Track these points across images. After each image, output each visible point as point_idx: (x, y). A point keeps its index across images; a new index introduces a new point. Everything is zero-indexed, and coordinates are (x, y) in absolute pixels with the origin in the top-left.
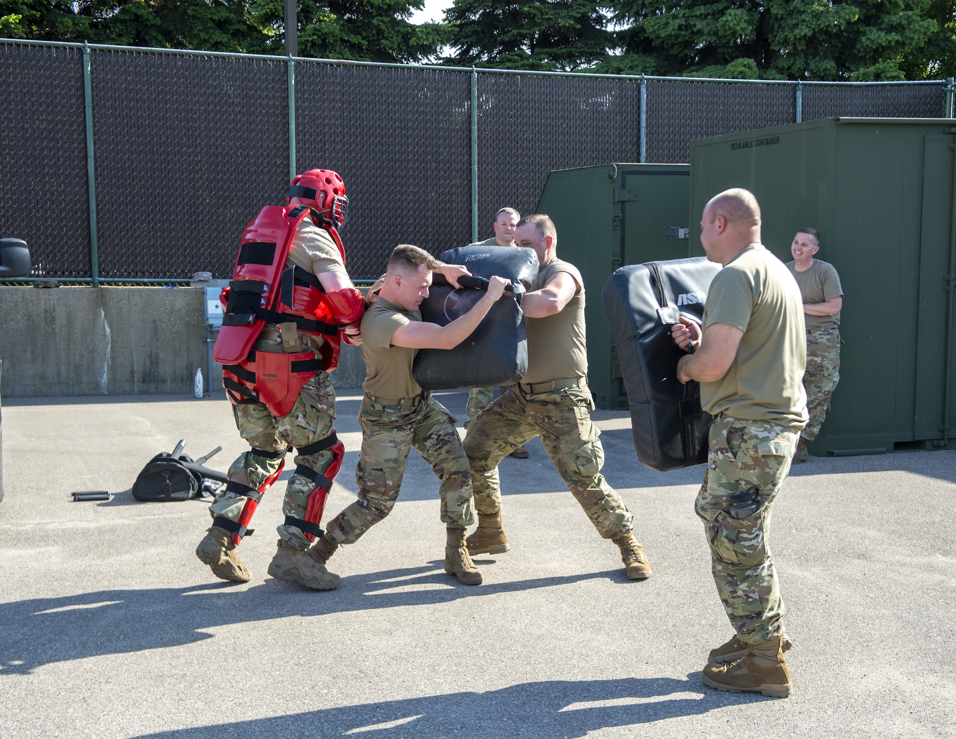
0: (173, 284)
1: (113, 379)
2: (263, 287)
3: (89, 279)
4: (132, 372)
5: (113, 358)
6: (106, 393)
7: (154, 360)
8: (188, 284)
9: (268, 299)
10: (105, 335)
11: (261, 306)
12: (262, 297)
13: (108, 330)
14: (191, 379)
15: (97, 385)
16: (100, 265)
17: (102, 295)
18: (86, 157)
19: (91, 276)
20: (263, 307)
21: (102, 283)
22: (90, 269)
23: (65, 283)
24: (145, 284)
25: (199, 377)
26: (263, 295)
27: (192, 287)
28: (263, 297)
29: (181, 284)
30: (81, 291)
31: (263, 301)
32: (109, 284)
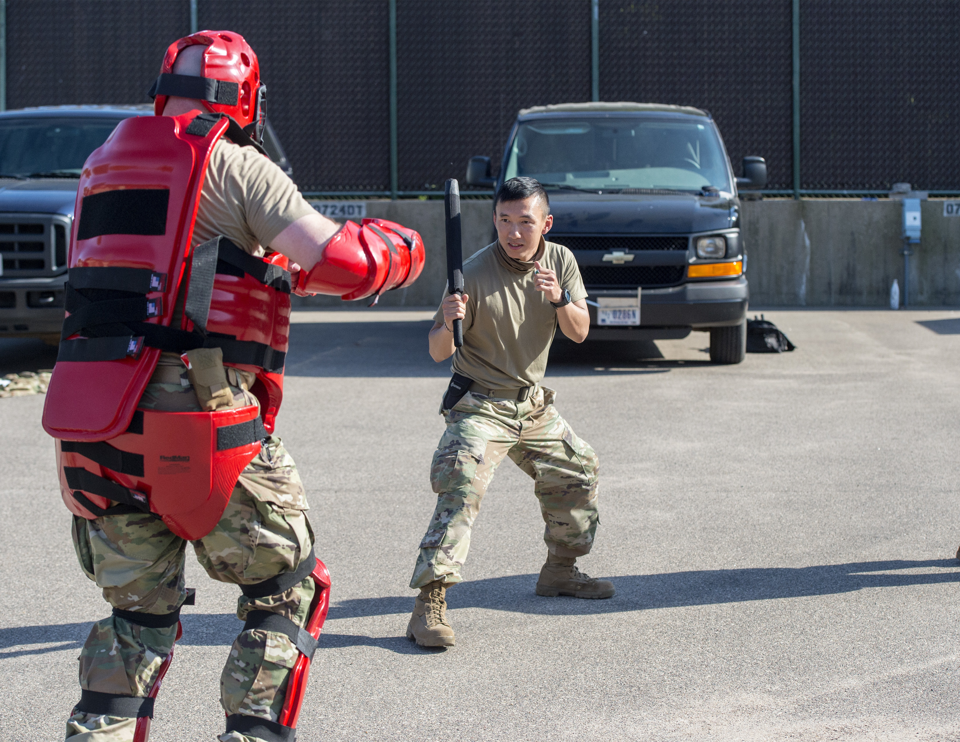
0: (872, 196)
1: (811, 291)
2: (149, 281)
3: (790, 192)
4: (829, 284)
5: (812, 270)
6: (804, 304)
7: (851, 272)
8: (886, 196)
9: (163, 304)
10: (804, 246)
11: (148, 318)
12: (148, 300)
13: (808, 242)
14: (887, 292)
15: (796, 295)
16: (801, 178)
17: (803, 207)
18: (791, 73)
19: (792, 188)
20: (154, 321)
21: (803, 195)
22: (792, 182)
23: (768, 196)
24: (844, 196)
25: (895, 288)
26: (150, 296)
27: (890, 199)
28: (152, 301)
29: (879, 196)
30: (783, 203)
31: (151, 309)
32: (810, 196)
